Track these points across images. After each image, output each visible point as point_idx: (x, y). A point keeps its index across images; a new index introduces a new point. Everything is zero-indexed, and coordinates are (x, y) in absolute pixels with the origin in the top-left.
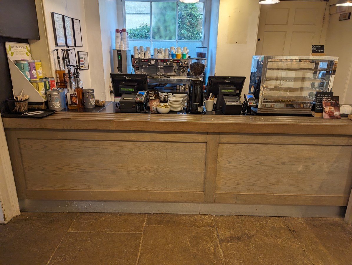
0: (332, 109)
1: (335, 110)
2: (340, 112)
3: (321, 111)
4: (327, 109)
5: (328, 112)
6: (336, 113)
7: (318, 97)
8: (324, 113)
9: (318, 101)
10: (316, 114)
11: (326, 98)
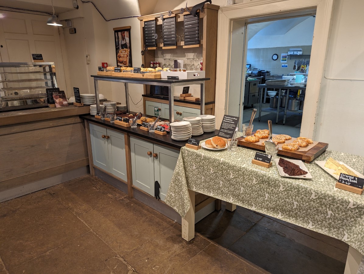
0: (61, 100)
1: (64, 101)
2: (67, 101)
3: (54, 102)
4: (57, 101)
5: (59, 102)
6: (65, 103)
7: (49, 93)
8: (56, 104)
9: (50, 95)
10: (50, 105)
11: (55, 93)
